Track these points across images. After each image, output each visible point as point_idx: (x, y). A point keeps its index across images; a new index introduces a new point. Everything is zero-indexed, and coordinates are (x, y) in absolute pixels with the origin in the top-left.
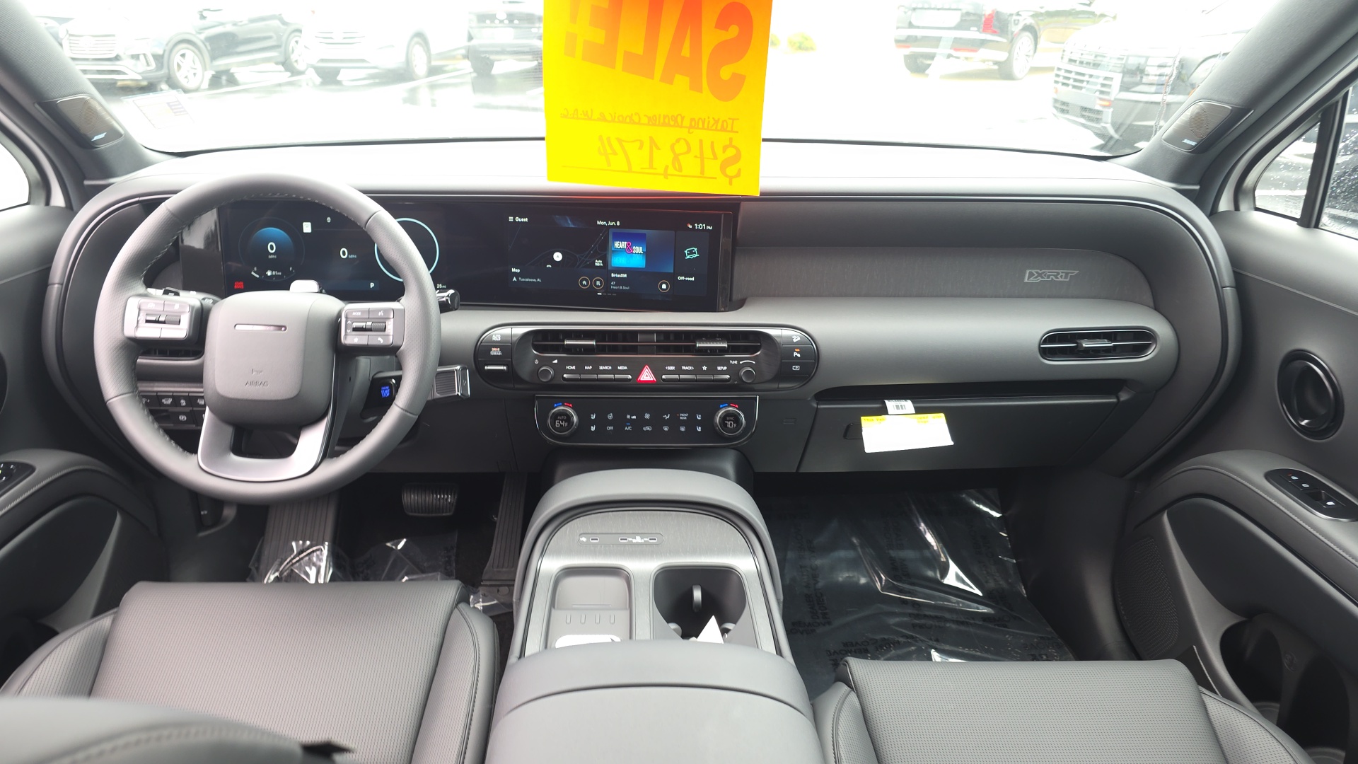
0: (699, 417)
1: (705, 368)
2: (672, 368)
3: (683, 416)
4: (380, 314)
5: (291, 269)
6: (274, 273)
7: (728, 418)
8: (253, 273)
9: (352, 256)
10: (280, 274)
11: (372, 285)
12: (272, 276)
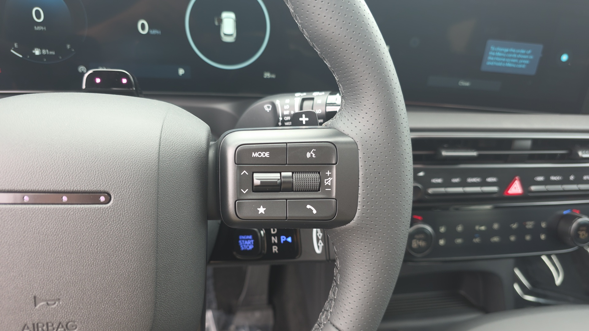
0: (543, 225)
1: (572, 178)
2: (540, 179)
3: (530, 225)
4: (308, 155)
5: (68, 46)
6: (44, 52)
7: (581, 228)
8: (12, 51)
9: (154, 32)
10: (53, 53)
11: (181, 72)
12: (41, 55)
